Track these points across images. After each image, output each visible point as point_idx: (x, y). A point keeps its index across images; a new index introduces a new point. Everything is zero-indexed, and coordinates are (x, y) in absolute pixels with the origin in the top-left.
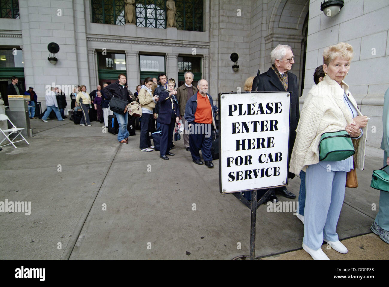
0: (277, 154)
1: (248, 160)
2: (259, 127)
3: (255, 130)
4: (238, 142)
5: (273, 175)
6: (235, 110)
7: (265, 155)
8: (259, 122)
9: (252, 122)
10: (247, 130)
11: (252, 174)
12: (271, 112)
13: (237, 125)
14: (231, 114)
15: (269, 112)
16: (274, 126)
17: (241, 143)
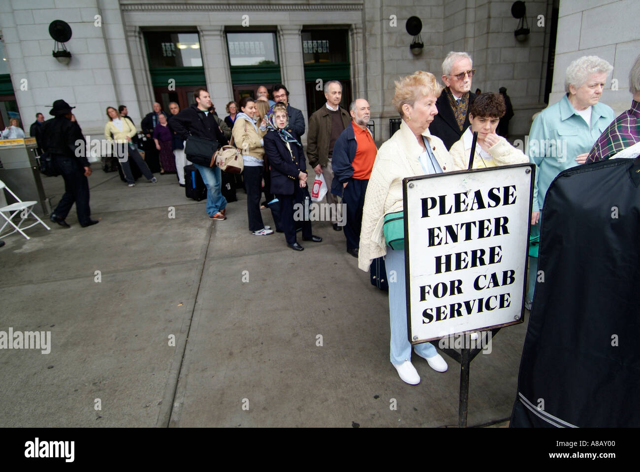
0: (505, 273)
1: (455, 287)
2: (475, 231)
3: (468, 237)
4: (438, 259)
5: (498, 306)
6: (434, 206)
7: (485, 276)
8: (474, 223)
9: (462, 225)
10: (455, 238)
11: (463, 310)
12: (497, 203)
13: (436, 232)
14: (425, 214)
15: (493, 203)
16: (501, 226)
17: (443, 260)
